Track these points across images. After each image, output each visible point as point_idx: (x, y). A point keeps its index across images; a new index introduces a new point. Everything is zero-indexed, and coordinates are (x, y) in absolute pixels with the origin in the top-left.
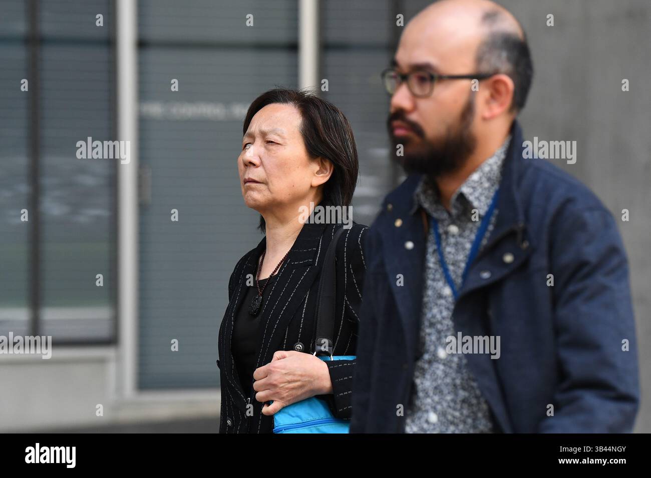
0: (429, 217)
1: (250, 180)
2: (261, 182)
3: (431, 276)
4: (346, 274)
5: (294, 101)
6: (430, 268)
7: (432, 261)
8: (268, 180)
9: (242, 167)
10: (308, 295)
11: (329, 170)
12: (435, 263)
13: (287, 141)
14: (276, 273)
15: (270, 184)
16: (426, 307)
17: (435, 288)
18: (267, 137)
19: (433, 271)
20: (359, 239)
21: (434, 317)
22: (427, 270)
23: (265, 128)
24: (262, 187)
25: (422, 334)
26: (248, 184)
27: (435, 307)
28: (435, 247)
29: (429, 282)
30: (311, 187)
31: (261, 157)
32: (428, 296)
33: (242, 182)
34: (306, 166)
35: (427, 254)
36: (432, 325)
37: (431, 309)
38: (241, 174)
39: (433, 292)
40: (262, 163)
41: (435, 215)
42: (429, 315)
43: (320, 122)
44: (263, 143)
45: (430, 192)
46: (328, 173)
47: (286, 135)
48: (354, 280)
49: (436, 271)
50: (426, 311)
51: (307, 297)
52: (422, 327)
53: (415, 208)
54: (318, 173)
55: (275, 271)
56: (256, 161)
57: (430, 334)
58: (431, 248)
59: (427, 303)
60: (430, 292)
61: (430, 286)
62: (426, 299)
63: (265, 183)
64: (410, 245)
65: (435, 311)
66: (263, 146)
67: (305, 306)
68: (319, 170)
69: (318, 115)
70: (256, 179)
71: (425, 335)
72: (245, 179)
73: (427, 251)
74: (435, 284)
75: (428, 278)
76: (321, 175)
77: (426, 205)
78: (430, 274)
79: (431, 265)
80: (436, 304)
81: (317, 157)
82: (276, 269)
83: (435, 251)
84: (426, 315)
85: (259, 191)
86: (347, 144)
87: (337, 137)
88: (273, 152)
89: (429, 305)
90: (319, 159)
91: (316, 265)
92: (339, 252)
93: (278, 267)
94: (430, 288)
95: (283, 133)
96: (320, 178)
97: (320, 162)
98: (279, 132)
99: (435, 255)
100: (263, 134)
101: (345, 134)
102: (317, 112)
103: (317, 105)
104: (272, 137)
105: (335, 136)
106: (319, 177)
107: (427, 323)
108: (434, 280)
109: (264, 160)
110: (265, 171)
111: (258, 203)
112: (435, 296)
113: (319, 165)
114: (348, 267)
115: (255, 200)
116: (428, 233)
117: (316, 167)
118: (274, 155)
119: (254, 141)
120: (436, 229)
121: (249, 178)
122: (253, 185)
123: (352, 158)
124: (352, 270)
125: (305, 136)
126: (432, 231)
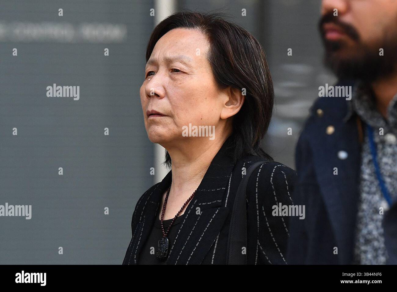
0: (364, 124)
1: (154, 113)
2: (166, 114)
3: (366, 189)
4: (258, 217)
5: (201, 25)
6: (365, 180)
7: (367, 173)
8: (173, 113)
9: (144, 97)
10: (217, 240)
11: (239, 101)
12: (370, 175)
13: (194, 70)
14: (183, 213)
15: (176, 116)
16: (361, 223)
17: (370, 202)
18: (172, 65)
19: (368, 183)
20: (271, 178)
21: (370, 233)
22: (362, 182)
23: (170, 55)
24: (167, 120)
25: (357, 252)
26: (151, 118)
27: (371, 223)
28: (370, 157)
29: (364, 196)
30: (221, 119)
31: (166, 87)
32: (363, 211)
33: (145, 115)
34: (215, 96)
35: (362, 165)
36: (368, 242)
37: (366, 225)
38: (143, 105)
39: (369, 206)
40: (166, 94)
41: (371, 123)
42: (364, 231)
43: (230, 48)
44: (168, 72)
45: (365, 97)
46: (238, 104)
47: (193, 64)
48: (267, 223)
49: (372, 183)
50: (361, 226)
51: (217, 242)
52: (357, 244)
53: (349, 115)
54: (227, 104)
55: (181, 211)
56: (161, 92)
57: (365, 252)
58: (366, 158)
59: (362, 218)
60: (365, 206)
61: (364, 199)
62: (360, 214)
63: (170, 115)
64: (343, 155)
65: (371, 226)
66: (168, 75)
67: (214, 252)
68: (229, 101)
69: (228, 41)
70: (161, 111)
71: (361, 253)
72: (148, 111)
73: (362, 162)
74: (369, 197)
75: (363, 191)
76: (231, 106)
77: (361, 112)
78: (365, 186)
79: (366, 177)
80: (372, 220)
81: (227, 86)
82: (182, 209)
83: (370, 162)
84: (360, 230)
85: (165, 125)
86: (259, 71)
87: (249, 64)
88: (179, 82)
89: (364, 220)
90: (229, 89)
91: (226, 206)
92: (250, 193)
93: (184, 207)
94: (365, 201)
95: (190, 61)
96: (229, 110)
97: (229, 92)
98: (185, 60)
99: (370, 166)
100: (168, 62)
101: (257, 61)
102: (226, 37)
103: (226, 30)
104: (178, 65)
105: (246, 63)
106: (229, 108)
107: (362, 240)
108: (369, 193)
109: (169, 91)
110: (171, 103)
111: (163, 139)
112: (371, 211)
113: (229, 96)
114: (260, 209)
115: (160, 136)
116: (364, 141)
117: (225, 98)
118: (179, 85)
119: (158, 69)
120: (372, 137)
121: (153, 111)
122: (158, 118)
123: (264, 86)
124: (264, 213)
125: (213, 64)
126: (367, 140)
